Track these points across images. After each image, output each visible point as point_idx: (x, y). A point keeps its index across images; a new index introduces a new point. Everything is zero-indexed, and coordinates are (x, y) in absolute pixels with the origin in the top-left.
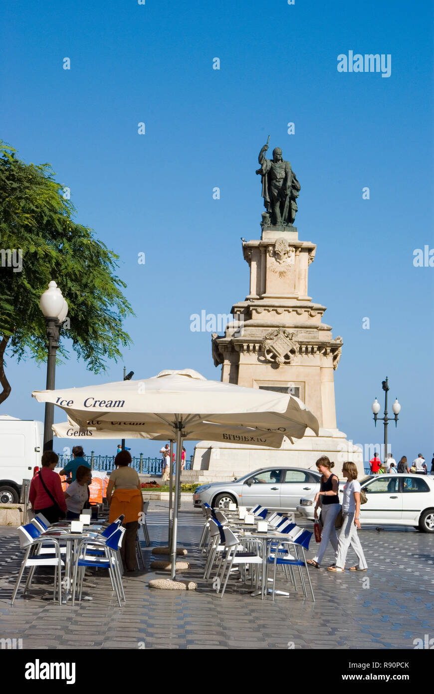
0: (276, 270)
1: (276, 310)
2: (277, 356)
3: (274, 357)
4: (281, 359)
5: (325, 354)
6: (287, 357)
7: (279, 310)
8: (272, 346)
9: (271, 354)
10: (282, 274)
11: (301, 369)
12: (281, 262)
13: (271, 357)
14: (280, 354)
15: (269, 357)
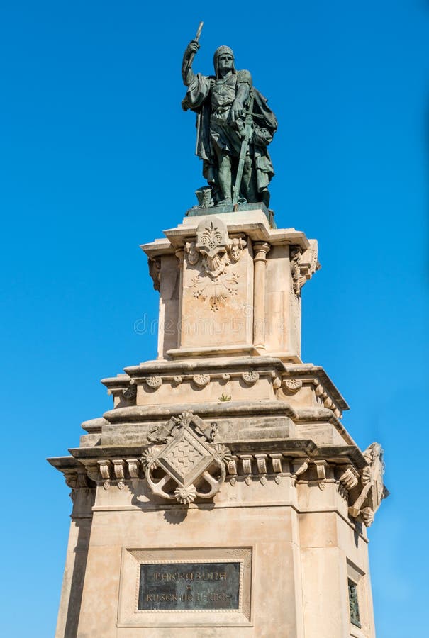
0: (204, 294)
1: (191, 381)
2: (177, 485)
3: (171, 487)
4: (188, 491)
5: (311, 477)
6: (203, 486)
7: (200, 379)
8: (162, 460)
9: (163, 482)
10: (216, 301)
11: (244, 515)
12: (214, 274)
13: (164, 489)
14: (182, 480)
15: (157, 488)
